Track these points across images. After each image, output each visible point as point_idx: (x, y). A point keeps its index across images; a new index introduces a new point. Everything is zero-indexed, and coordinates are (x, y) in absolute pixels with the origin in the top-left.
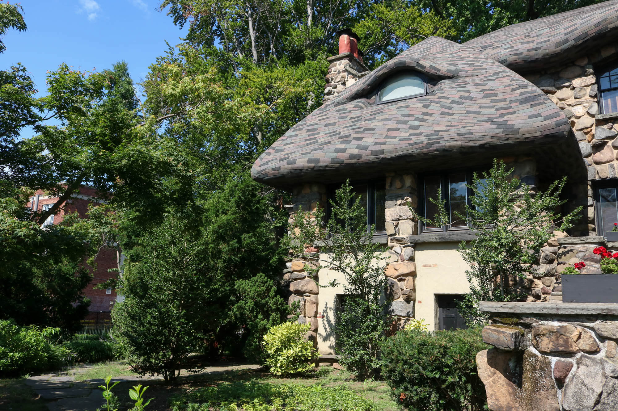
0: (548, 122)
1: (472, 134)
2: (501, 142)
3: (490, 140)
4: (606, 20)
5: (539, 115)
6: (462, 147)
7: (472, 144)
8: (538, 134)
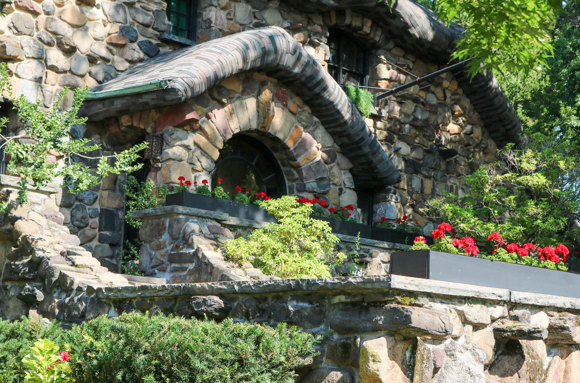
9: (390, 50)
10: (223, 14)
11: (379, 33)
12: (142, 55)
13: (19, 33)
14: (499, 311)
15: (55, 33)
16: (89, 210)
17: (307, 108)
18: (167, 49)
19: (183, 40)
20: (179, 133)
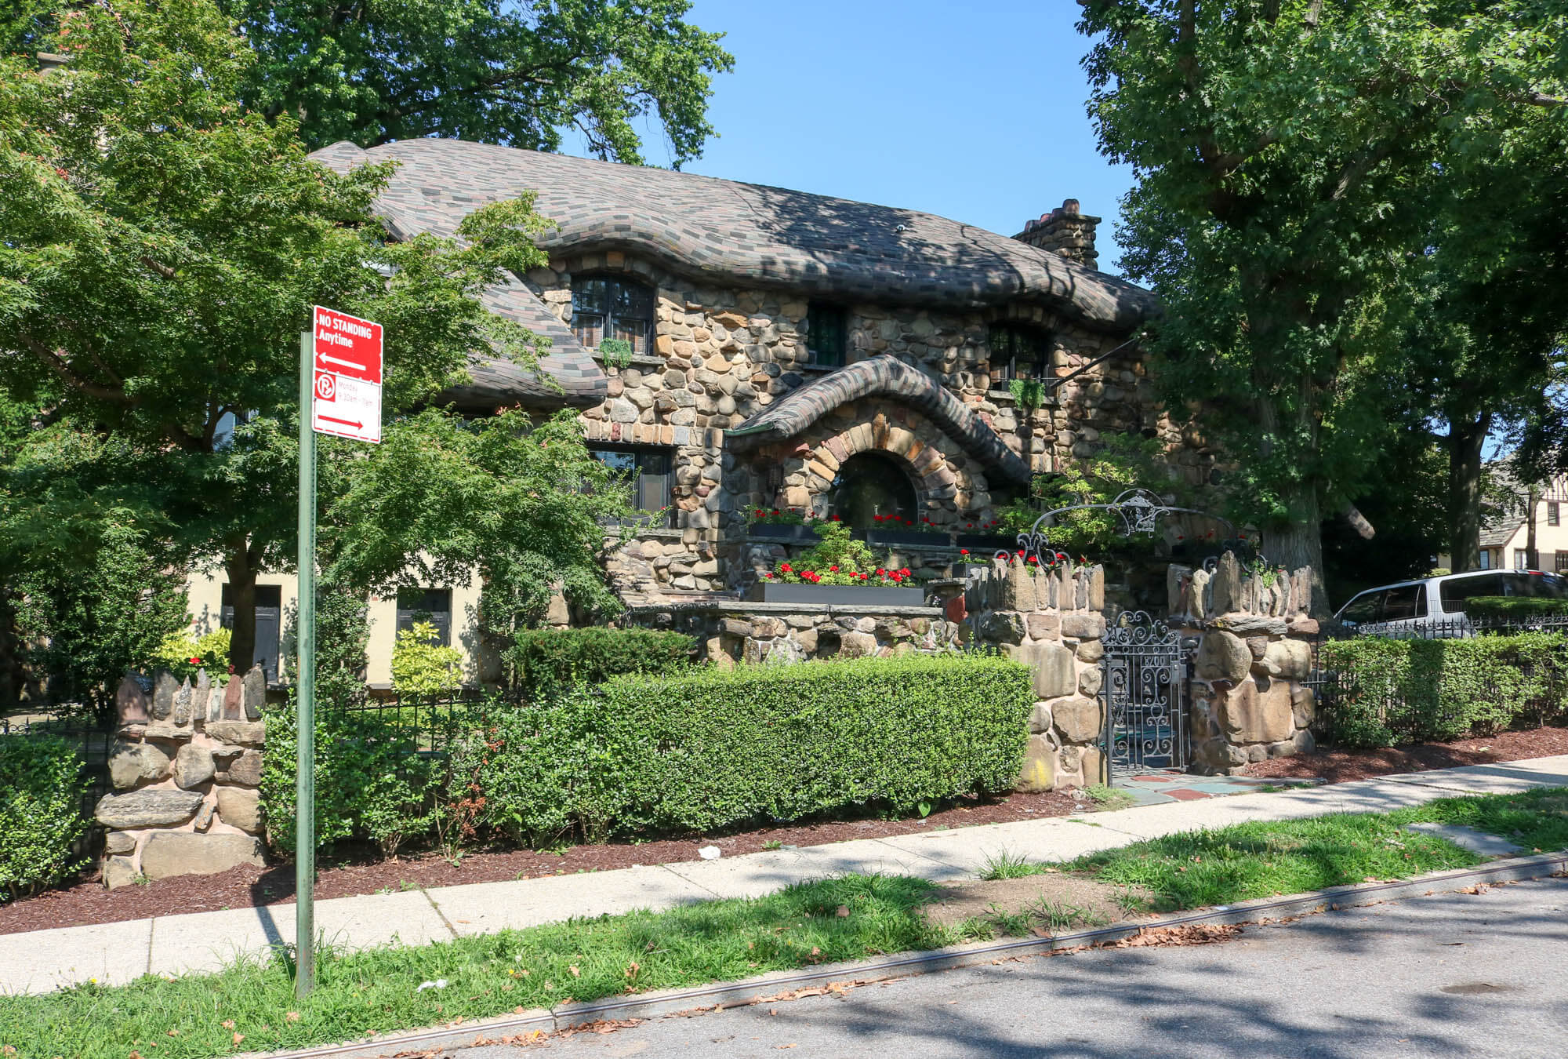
0: (587, 380)
1: (494, 372)
2: (528, 392)
3: (517, 387)
4: (602, 224)
5: (575, 367)
6: (477, 387)
7: (491, 386)
8: (574, 392)
9: (1068, 335)
10: (868, 334)
11: (1053, 319)
12: (785, 387)
13: (672, 388)
14: (819, 619)
15: (703, 383)
16: (741, 529)
17: (927, 422)
18: (811, 376)
19: (824, 368)
20: (795, 462)
